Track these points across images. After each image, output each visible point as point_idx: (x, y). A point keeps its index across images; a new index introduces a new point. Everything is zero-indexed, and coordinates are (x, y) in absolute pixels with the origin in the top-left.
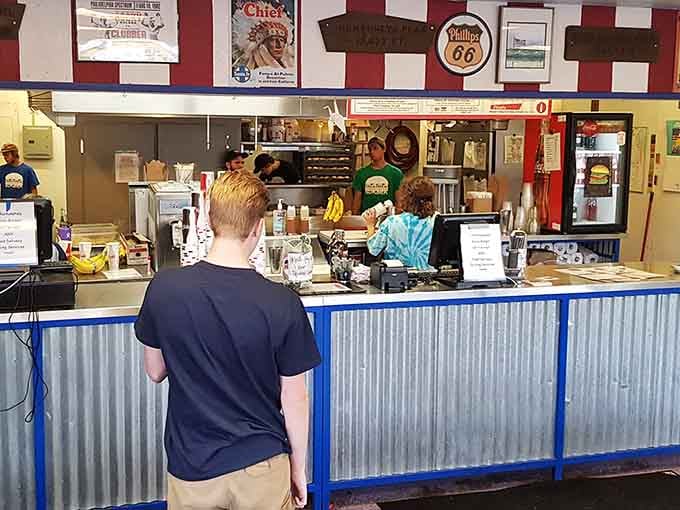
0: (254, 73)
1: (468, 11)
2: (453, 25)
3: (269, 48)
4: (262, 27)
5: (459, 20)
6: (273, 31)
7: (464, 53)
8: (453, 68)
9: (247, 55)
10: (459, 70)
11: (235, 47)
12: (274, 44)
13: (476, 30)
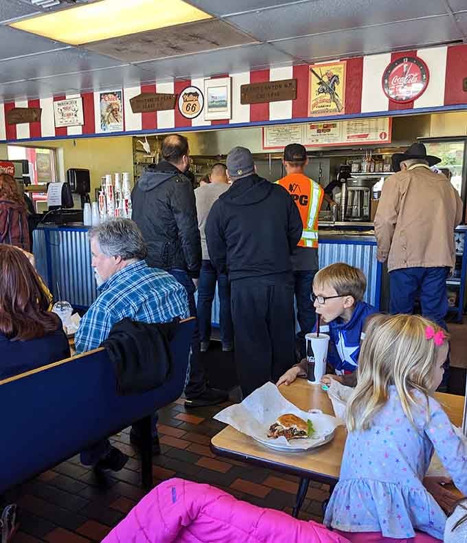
0: (109, 126)
1: (192, 85)
2: (185, 94)
3: (113, 114)
4: (110, 106)
5: (188, 91)
6: (114, 107)
7: (191, 107)
8: (187, 116)
9: (106, 119)
10: (190, 117)
11: (102, 116)
12: (115, 112)
13: (196, 94)
